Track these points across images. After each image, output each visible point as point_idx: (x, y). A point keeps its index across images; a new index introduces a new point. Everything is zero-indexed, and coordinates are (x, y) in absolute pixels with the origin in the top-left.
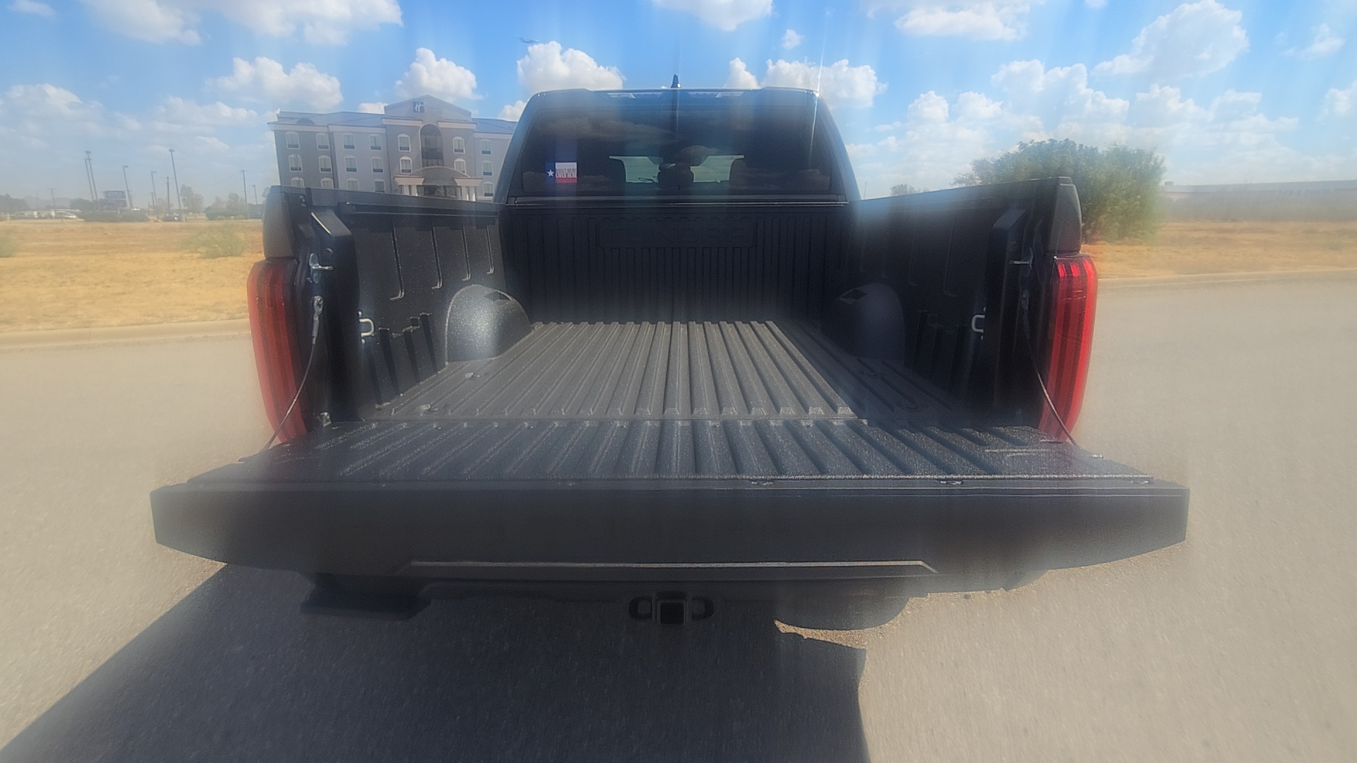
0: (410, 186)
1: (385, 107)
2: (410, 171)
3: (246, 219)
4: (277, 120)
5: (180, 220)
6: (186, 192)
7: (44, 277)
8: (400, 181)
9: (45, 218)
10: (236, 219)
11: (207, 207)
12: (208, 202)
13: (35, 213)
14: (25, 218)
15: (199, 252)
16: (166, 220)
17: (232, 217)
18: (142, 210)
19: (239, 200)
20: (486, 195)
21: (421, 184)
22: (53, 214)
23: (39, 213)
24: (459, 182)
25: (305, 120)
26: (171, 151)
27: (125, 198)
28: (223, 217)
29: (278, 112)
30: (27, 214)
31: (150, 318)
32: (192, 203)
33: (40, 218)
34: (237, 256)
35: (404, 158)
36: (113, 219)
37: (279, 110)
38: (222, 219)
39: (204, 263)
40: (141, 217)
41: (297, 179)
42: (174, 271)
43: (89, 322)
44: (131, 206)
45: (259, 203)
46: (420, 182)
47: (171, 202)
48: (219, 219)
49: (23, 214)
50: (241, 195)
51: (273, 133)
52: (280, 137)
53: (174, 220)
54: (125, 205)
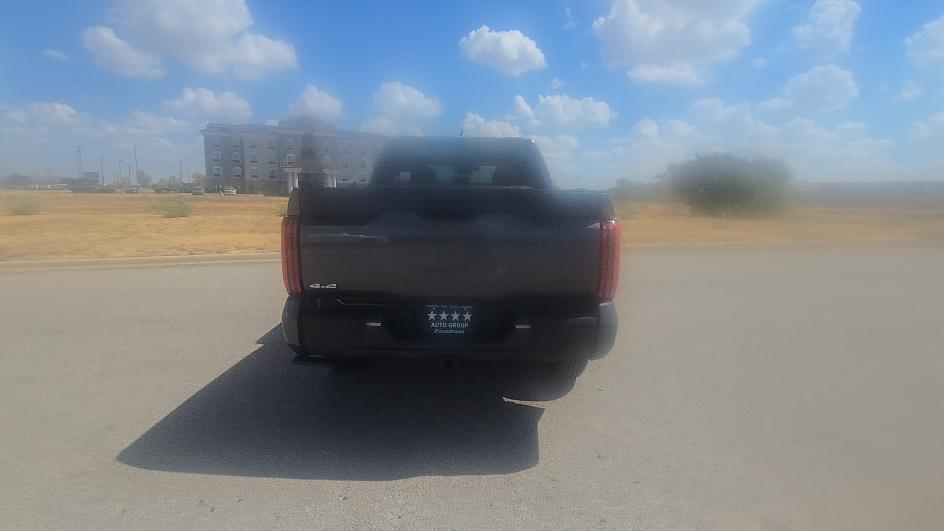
0: (293, 173)
1: (279, 122)
2: (293, 163)
3: (182, 193)
4: (206, 128)
5: (137, 193)
6: (140, 174)
7: (69, 227)
8: (286, 170)
9: (43, 189)
10: (174, 193)
11: (153, 184)
12: (155, 181)
13: (37, 186)
14: (30, 189)
15: (161, 214)
16: (128, 192)
17: (172, 191)
18: (109, 185)
19: (176, 180)
20: (344, 180)
21: (300, 172)
22: (49, 187)
23: (39, 186)
24: (326, 171)
25: (225, 129)
26: (135, 147)
27: (99, 177)
28: (166, 191)
29: (207, 123)
30: (31, 186)
31: (142, 253)
32: (144, 182)
33: (40, 189)
34: (185, 217)
35: (289, 155)
36: (92, 191)
37: (208, 122)
38: (165, 193)
39: (167, 221)
40: (109, 190)
41: (218, 167)
42: (149, 225)
43: (105, 254)
44: (103, 183)
45: (190, 182)
46: (300, 170)
47: (130, 180)
48: (163, 193)
49: (28, 186)
50: (178, 177)
51: (203, 137)
52: (208, 140)
53: (134, 193)
54: (98, 181)
